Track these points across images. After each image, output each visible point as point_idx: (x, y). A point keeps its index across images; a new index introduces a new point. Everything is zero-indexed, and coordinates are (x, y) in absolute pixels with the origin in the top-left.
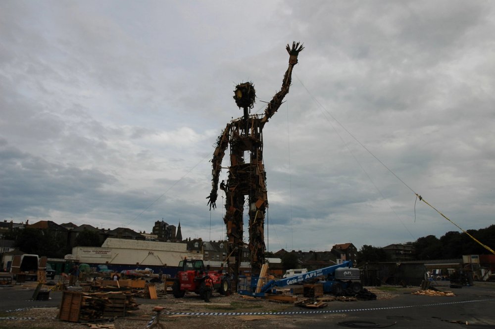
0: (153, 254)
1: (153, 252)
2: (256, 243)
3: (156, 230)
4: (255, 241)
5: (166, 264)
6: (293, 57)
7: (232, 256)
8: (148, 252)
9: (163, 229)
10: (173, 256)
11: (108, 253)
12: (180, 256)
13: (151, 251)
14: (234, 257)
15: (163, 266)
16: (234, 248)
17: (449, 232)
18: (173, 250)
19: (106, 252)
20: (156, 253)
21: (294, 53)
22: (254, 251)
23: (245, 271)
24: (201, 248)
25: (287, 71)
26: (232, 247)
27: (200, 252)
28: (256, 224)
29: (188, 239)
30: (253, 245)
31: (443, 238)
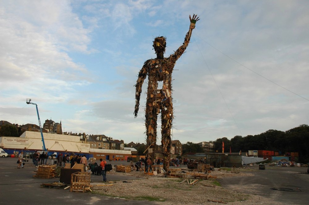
0: (58, 143)
1: (58, 141)
2: (167, 140)
3: (46, 126)
4: (166, 139)
5: (66, 150)
6: (193, 24)
7: (151, 147)
8: (55, 141)
9: (51, 125)
10: (71, 144)
11: (26, 142)
12: (76, 144)
13: (57, 141)
14: (152, 149)
15: (65, 151)
16: (152, 143)
17: (236, 136)
18: (71, 141)
19: (25, 141)
20: (60, 142)
21: (193, 21)
22: (166, 145)
23: (116, 156)
24: (85, 139)
25: (188, 33)
26: (151, 142)
27: (84, 142)
28: (167, 128)
29: (70, 132)
30: (165, 141)
31: (232, 139)
